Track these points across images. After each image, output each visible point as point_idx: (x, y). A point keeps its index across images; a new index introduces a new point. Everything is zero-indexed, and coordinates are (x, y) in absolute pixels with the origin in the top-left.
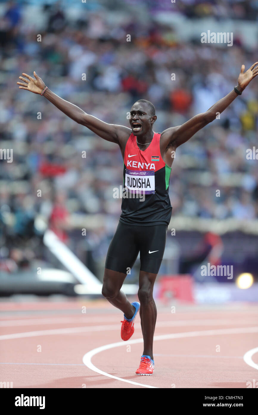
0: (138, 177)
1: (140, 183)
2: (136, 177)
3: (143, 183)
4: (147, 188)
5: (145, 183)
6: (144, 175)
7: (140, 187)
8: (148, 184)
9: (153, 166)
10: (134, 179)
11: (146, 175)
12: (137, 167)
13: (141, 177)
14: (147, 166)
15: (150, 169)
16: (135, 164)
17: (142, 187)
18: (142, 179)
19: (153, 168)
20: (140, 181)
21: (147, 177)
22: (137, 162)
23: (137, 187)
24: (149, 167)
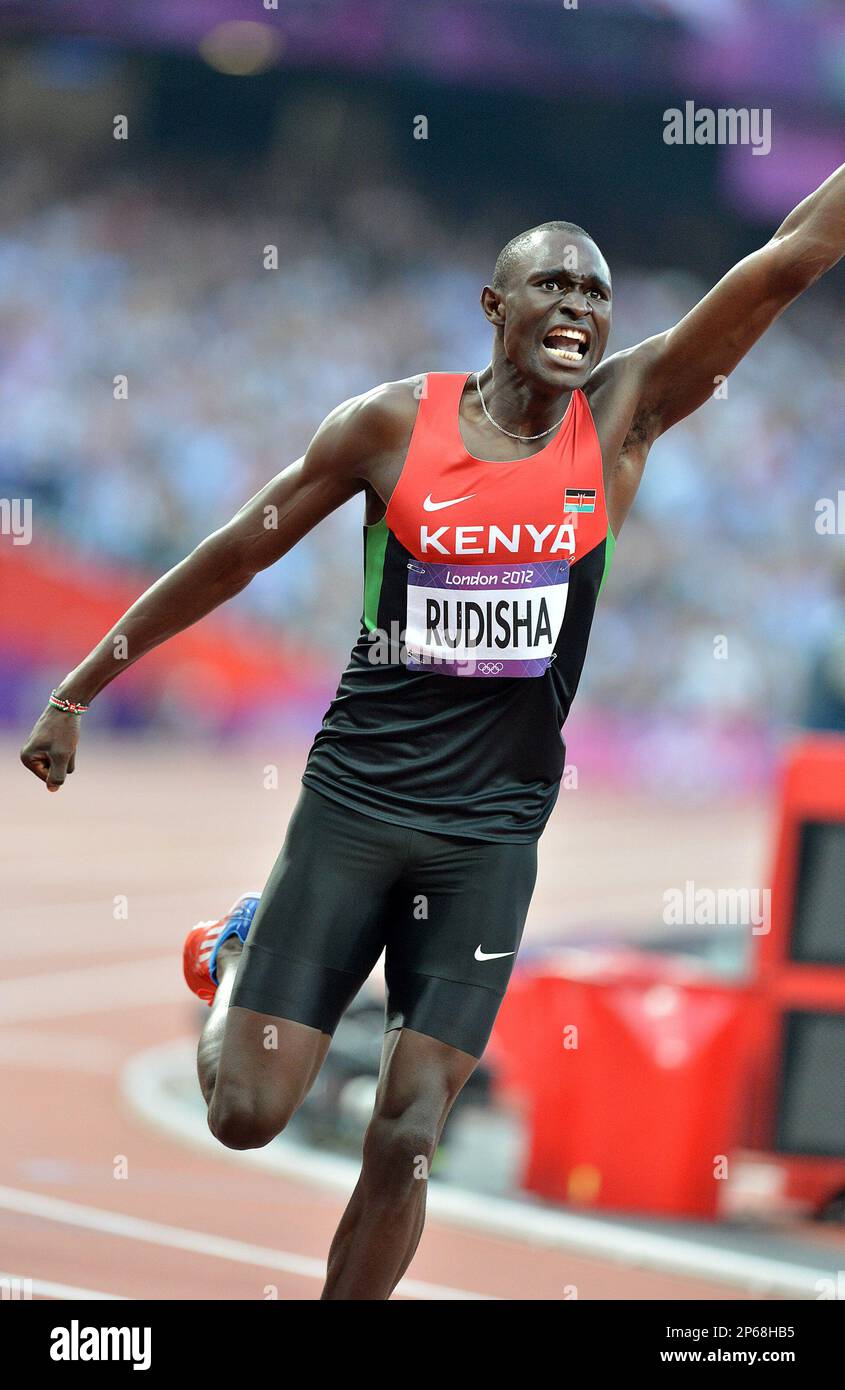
0: (495, 596)
1: (502, 623)
2: (481, 598)
3: (518, 623)
4: (536, 644)
5: (527, 623)
6: (525, 586)
7: (502, 644)
8: (544, 626)
9: (566, 539)
10: (471, 606)
11: (537, 583)
12: (480, 551)
13: (508, 596)
14: (539, 539)
15: (553, 550)
16: (473, 540)
17: (516, 644)
18: (515, 604)
19: (565, 546)
20: (507, 615)
21: (535, 595)
22: (480, 529)
23: (489, 645)
24: (549, 542)
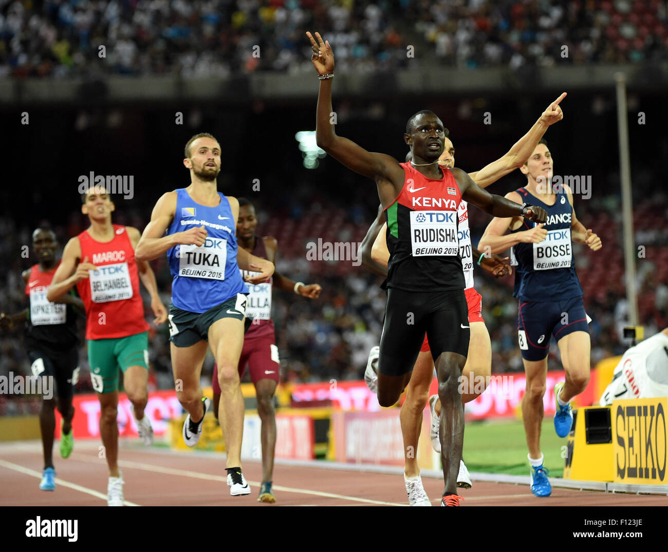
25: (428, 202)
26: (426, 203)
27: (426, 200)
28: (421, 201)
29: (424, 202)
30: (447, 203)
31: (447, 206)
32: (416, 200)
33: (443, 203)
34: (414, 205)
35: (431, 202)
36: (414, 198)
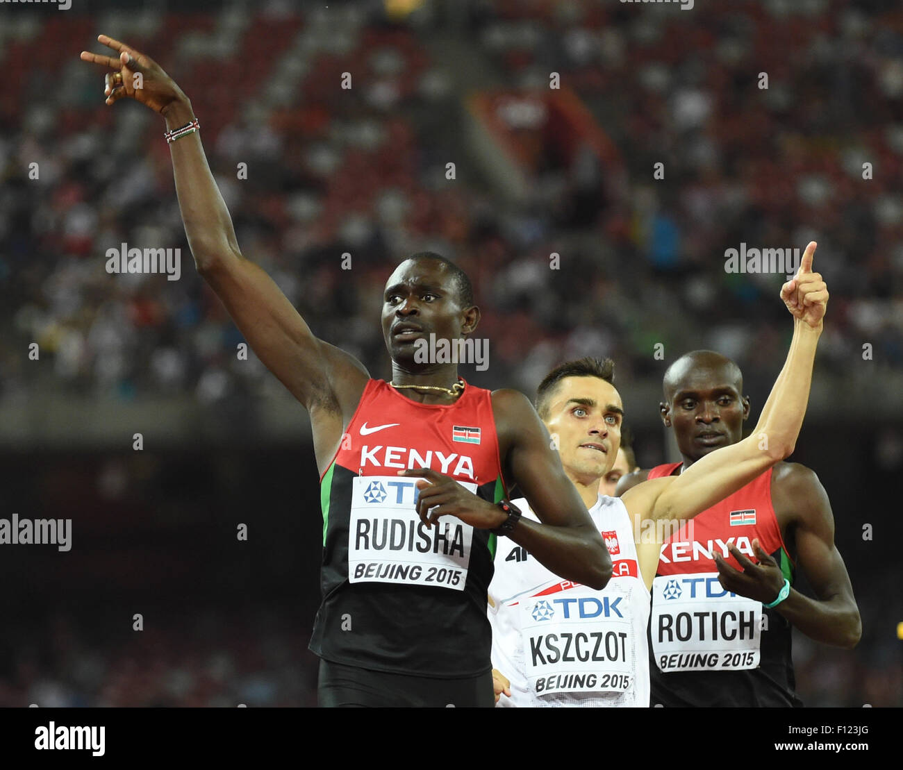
25: (398, 457)
26: (392, 461)
27: (393, 453)
28: (380, 456)
29: (388, 456)
30: (445, 463)
31: (444, 470)
32: (368, 451)
33: (436, 463)
34: (363, 463)
35: (404, 458)
36: (365, 448)
